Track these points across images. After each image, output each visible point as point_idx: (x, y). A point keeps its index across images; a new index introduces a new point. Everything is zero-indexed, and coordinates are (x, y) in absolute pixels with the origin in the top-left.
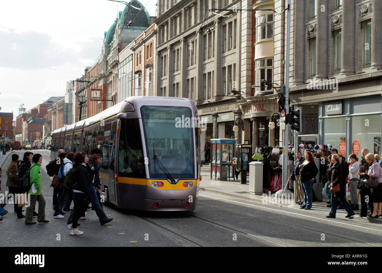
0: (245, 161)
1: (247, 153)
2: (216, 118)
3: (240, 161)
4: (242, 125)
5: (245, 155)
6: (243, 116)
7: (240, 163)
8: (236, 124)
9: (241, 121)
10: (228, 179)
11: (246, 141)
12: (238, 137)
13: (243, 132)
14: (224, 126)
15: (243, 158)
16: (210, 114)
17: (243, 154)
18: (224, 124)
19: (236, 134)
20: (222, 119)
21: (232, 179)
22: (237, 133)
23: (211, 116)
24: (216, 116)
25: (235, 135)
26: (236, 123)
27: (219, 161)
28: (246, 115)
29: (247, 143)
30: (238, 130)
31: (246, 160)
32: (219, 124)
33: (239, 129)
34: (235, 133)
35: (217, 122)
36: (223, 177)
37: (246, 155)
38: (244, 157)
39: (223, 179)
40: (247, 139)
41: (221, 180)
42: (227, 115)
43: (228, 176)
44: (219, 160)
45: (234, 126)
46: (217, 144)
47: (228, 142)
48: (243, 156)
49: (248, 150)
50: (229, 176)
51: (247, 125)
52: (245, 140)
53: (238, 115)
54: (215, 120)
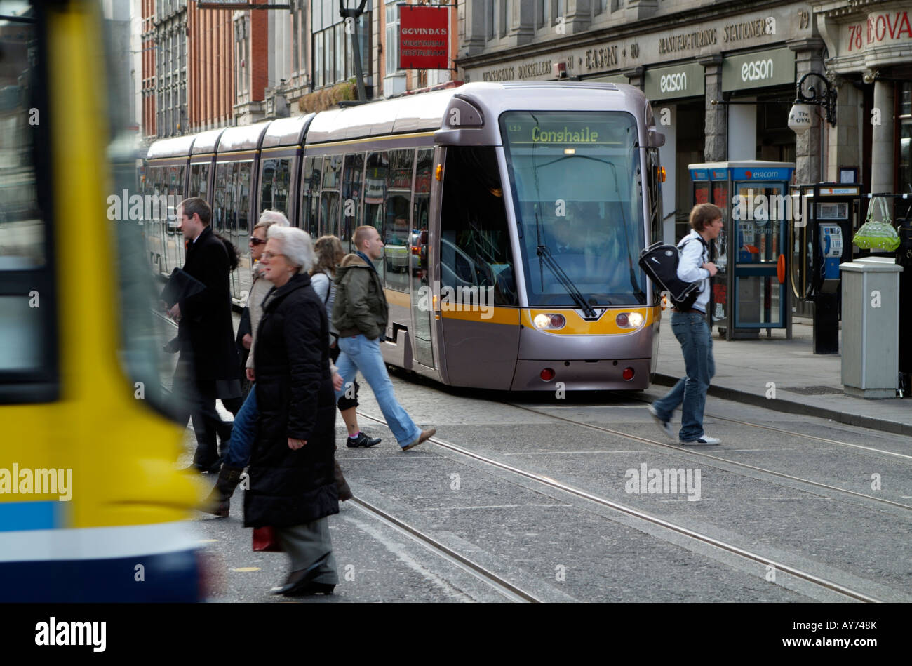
0: (831, 254)
1: (839, 223)
2: (719, 74)
3: (811, 255)
4: (827, 103)
5: (832, 231)
6: (831, 62)
7: (811, 264)
8: (803, 100)
9: (824, 86)
10: (763, 332)
11: (843, 172)
12: (811, 156)
13: (833, 135)
14: (755, 106)
15: (824, 245)
16: (693, 58)
17: (824, 227)
18: (754, 99)
19: (802, 143)
20: (745, 79)
21: (782, 332)
22: (807, 138)
23: (696, 65)
24: (719, 62)
25: (798, 146)
26: (800, 93)
27: (725, 255)
28: (846, 60)
29: (848, 177)
30: (810, 125)
31: (836, 253)
32: (731, 100)
33: (813, 119)
34: (798, 136)
35: (724, 89)
36: (738, 325)
37: (838, 228)
38: (828, 240)
39: (740, 335)
40: (851, 164)
41: (733, 339)
42: (764, 62)
43: (762, 321)
44: (723, 252)
45: (794, 107)
46: (713, 184)
47: (761, 175)
48: (824, 234)
49: (844, 207)
50: (767, 318)
51: (850, 102)
52: (841, 169)
53: (811, 60)
54: (712, 81)
